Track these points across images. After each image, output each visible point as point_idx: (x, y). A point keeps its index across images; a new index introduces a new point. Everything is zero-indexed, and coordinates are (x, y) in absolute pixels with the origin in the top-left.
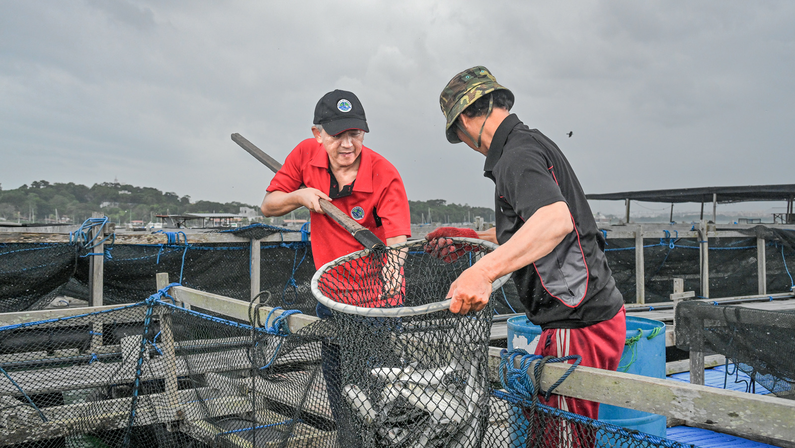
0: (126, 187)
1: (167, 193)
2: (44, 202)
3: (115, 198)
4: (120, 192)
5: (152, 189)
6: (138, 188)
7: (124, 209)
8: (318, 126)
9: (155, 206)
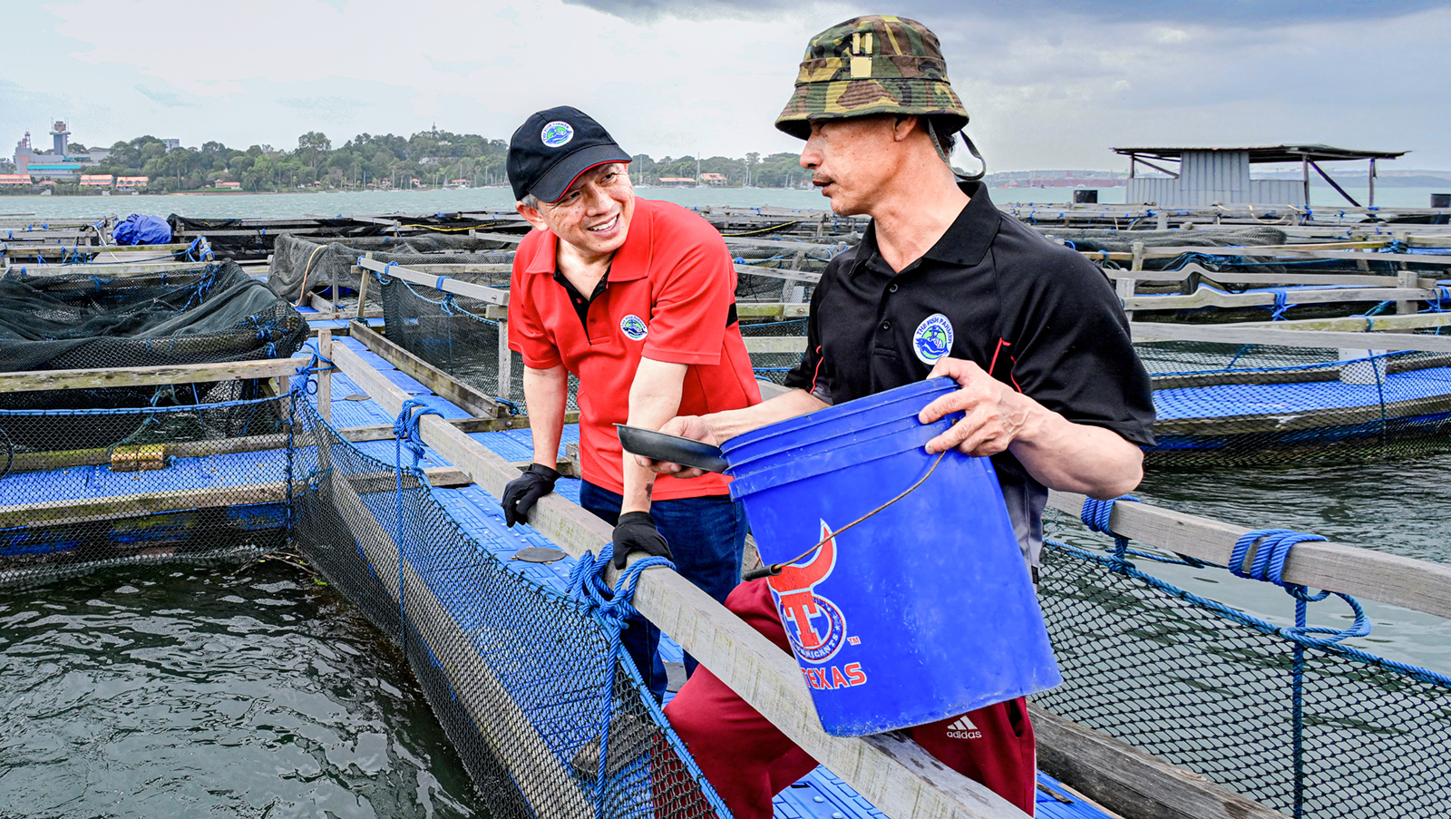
0: (445, 136)
1: (493, 141)
2: (367, 163)
3: (434, 153)
4: (440, 144)
5: (475, 136)
6: (459, 137)
7: (444, 165)
8: (525, 201)
9: (482, 158)
